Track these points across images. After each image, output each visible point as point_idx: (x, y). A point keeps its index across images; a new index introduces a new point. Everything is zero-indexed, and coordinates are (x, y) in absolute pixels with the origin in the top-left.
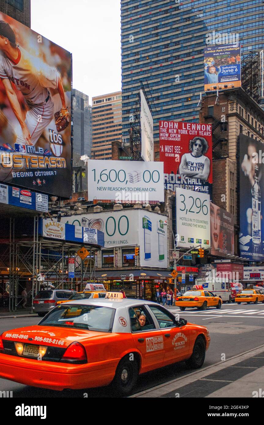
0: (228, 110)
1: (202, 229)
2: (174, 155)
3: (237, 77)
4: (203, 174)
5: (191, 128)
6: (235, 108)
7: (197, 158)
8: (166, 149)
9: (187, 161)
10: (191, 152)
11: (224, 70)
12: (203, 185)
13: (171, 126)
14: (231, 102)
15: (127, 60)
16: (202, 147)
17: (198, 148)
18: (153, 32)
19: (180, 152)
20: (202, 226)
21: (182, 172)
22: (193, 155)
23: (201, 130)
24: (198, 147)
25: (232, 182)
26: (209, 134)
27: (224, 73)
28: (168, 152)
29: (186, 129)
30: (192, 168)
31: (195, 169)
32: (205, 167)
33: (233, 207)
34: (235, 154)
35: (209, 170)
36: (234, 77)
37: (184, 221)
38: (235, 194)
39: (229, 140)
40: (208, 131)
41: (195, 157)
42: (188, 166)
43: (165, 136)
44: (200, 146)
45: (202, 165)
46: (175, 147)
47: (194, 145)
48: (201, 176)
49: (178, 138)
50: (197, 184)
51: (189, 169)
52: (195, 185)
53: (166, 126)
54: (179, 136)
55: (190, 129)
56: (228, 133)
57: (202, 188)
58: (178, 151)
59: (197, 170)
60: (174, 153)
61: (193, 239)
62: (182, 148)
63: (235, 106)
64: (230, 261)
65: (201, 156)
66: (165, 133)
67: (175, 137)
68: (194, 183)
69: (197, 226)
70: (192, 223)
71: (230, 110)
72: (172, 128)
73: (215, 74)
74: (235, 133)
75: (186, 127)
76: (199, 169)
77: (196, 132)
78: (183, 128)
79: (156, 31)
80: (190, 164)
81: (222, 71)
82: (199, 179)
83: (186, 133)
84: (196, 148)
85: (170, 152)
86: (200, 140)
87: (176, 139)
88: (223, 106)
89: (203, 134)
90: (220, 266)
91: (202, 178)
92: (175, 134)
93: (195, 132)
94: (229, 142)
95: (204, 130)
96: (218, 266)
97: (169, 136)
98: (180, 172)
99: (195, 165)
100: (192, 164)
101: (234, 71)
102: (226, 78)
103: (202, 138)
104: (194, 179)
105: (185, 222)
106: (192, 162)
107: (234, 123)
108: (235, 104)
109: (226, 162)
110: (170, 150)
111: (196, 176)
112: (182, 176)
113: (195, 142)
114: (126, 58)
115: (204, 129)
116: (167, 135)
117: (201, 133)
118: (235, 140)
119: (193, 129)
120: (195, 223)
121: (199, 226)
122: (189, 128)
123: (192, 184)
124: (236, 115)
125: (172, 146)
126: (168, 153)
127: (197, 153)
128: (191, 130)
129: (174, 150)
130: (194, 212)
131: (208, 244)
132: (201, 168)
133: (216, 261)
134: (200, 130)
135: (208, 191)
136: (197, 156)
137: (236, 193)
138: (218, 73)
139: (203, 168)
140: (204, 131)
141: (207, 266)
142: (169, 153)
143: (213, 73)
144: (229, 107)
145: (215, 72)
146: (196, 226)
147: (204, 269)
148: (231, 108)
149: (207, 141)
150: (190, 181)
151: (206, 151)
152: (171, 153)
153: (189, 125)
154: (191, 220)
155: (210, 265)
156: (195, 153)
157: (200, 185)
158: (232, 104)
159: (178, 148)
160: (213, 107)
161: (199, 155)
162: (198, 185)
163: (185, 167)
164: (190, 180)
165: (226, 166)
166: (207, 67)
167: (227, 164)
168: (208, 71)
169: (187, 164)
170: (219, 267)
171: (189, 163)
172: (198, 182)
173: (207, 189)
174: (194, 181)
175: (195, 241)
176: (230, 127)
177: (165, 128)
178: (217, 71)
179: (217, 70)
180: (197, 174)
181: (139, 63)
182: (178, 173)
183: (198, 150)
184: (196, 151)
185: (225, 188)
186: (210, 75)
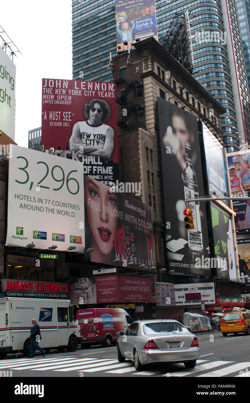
0: (143, 70)
1: (66, 217)
2: (62, 124)
3: (153, 31)
4: (104, 150)
5: (86, 87)
6: (150, 66)
7: (95, 128)
8: (51, 116)
9: (81, 132)
10: (86, 119)
11: (138, 24)
12: (105, 165)
13: (58, 86)
14: (144, 59)
15: (78, 63)
16: (102, 113)
17: (96, 114)
18: (102, 31)
19: (70, 120)
20: (67, 213)
21: (74, 148)
22: (90, 124)
23: (101, 90)
24: (96, 112)
25: (150, 162)
26: (111, 95)
27: (138, 28)
28: (54, 119)
29: (80, 89)
30: (88, 142)
31: (92, 142)
32: (107, 140)
33: (154, 197)
34: (153, 126)
35: (112, 144)
36: (150, 31)
37: (24, 202)
38: (156, 179)
39: (146, 108)
40: (111, 91)
41: (93, 126)
42: (83, 139)
43: (50, 99)
44: (99, 111)
45: (103, 138)
46: (64, 113)
47: (91, 111)
48: (102, 152)
49: (68, 101)
50: (96, 163)
51: (83, 143)
52: (93, 165)
53: (51, 85)
54: (70, 98)
55: (85, 89)
56: (144, 98)
57: (104, 169)
58: (68, 118)
59: (96, 144)
60: (62, 121)
61: (46, 233)
62: (73, 114)
63: (149, 63)
64: (114, 270)
65: (101, 124)
66: (50, 95)
67: (63, 99)
68: (91, 162)
69: (56, 212)
70: (44, 205)
71: (145, 69)
72: (60, 87)
73: (129, 31)
74: (151, 98)
75: (79, 86)
76: (98, 143)
77: (94, 93)
78: (76, 88)
79: (105, 30)
80: (85, 137)
81: (136, 26)
82: (99, 157)
83: (80, 94)
84: (94, 115)
85: (57, 119)
86: (100, 103)
87: (66, 103)
88: (137, 65)
89: (104, 95)
90: (100, 280)
91: (104, 155)
92: (64, 95)
93: (92, 93)
94: (146, 110)
95: (105, 90)
96: (98, 280)
97: (55, 98)
98: (71, 147)
99: (92, 137)
100: (88, 136)
101: (149, 25)
102: (141, 33)
103: (101, 101)
104: (92, 157)
105: (27, 203)
106: (89, 133)
107: (150, 85)
108: (149, 60)
109: (138, 134)
110: (56, 118)
111: (95, 153)
112: (74, 153)
113: (93, 106)
114: (77, 62)
115: (104, 88)
116: (52, 97)
117: (101, 94)
118: (152, 107)
119: (89, 89)
120: (51, 206)
121: (59, 212)
122: (83, 87)
123: (89, 163)
124: (151, 74)
125: (60, 112)
126: (53, 121)
127: (95, 121)
128: (87, 90)
129: (62, 117)
130: (48, 188)
131: (81, 243)
132: (102, 141)
133: (95, 272)
134: (99, 90)
135: (112, 173)
136: (96, 125)
137: (158, 179)
138: (132, 29)
139: (104, 142)
140: (105, 92)
141: (83, 281)
142: (55, 121)
143: (126, 29)
144: (144, 65)
145: (128, 29)
146: (52, 211)
147: (77, 287)
148: (145, 66)
149: (108, 104)
150: (86, 160)
151: (108, 118)
152: (58, 121)
153: (83, 84)
154: (40, 200)
155: (87, 279)
156: (93, 121)
157: (100, 165)
158: (146, 61)
159: (68, 114)
160: (125, 68)
161: (99, 123)
162: (98, 165)
163: (77, 140)
164: (85, 158)
165: (138, 139)
166: (119, 24)
167: (140, 136)
168: (121, 28)
169: (80, 135)
170: (100, 282)
171: (84, 135)
172: (97, 161)
173: (111, 170)
174: (92, 160)
175: (49, 236)
176: (146, 91)
177: (50, 88)
178: (130, 27)
179: (130, 25)
180: (95, 150)
181: (89, 65)
182: (68, 148)
183: (96, 116)
184: (93, 118)
185: (139, 170)
186: (122, 32)
